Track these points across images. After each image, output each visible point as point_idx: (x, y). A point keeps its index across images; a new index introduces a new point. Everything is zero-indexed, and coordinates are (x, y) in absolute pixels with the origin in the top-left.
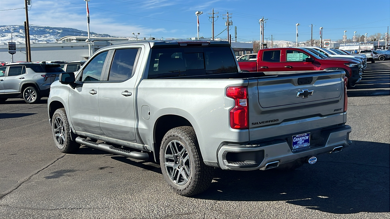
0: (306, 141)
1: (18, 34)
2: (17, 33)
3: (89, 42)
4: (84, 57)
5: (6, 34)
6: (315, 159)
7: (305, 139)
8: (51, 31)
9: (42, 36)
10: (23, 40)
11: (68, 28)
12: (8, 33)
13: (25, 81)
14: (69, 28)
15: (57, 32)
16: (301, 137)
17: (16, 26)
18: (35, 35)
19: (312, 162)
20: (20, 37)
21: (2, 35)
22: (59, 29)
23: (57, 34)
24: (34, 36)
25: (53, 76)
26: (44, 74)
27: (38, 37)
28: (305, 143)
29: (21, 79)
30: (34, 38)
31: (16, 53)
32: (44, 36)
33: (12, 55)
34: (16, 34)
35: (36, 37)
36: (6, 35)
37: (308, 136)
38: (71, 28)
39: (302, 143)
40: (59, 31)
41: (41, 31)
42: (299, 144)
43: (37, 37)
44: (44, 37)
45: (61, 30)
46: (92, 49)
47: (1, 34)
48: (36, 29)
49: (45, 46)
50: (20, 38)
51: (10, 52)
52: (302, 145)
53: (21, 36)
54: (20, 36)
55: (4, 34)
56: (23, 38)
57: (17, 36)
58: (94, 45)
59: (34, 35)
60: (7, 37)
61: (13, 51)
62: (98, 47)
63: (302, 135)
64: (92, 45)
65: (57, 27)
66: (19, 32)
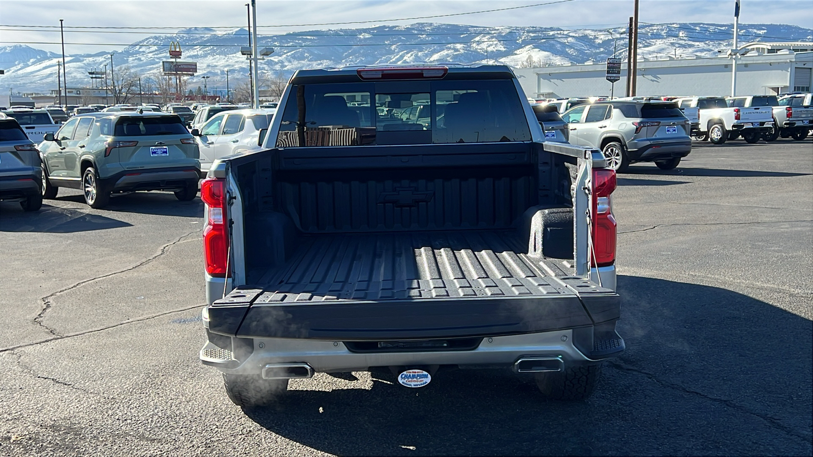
1: (674, 41)
2: (674, 39)
3: (734, 57)
4: (770, 88)
5: (652, 41)
6: (426, 376)
8: (742, 31)
9: (721, 44)
10: (685, 52)
11: (778, 24)
12: (657, 39)
13: (607, 132)
14: (782, 24)
15: (755, 33)
17: (674, 24)
18: (709, 42)
19: (413, 384)
20: (679, 47)
21: (646, 44)
22: (759, 27)
23: (754, 39)
24: (706, 44)
25: (653, 124)
26: (638, 120)
27: (713, 46)
29: (601, 128)
30: (706, 47)
31: (619, 80)
32: (727, 43)
33: (613, 83)
34: (672, 40)
35: (709, 45)
36: (652, 43)
38: (786, 25)
40: (759, 32)
41: (722, 32)
43: (711, 46)
44: (726, 45)
45: (764, 29)
46: (789, 70)
47: (644, 41)
48: (711, 29)
49: (692, 64)
50: (679, 49)
51: (609, 78)
53: (681, 44)
54: (679, 44)
55: (648, 41)
56: (684, 49)
57: (672, 44)
58: (794, 60)
59: (707, 42)
60: (654, 46)
61: (614, 75)
62: (804, 65)
64: (791, 62)
65: (756, 24)
66: (677, 36)
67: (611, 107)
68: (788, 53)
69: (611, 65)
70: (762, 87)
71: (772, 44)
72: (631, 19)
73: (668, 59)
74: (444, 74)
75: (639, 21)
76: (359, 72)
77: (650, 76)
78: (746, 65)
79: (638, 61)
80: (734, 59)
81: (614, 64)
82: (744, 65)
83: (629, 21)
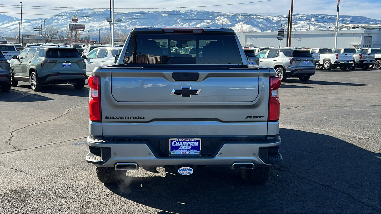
0: (193, 148)
1: (309, 22)
3: (336, 30)
4: (353, 45)
5: (299, 22)
6: (191, 170)
7: (192, 145)
8: (341, 19)
9: (331, 24)
10: (314, 27)
11: (357, 16)
12: (301, 21)
13: (277, 63)
14: (359, 16)
15: (346, 20)
16: (185, 142)
17: (309, 14)
18: (325, 23)
19: (185, 173)
20: (311, 25)
21: (296, 23)
22: (348, 17)
23: (346, 22)
24: (324, 24)
25: (298, 60)
26: (291, 58)
27: (327, 25)
28: (193, 150)
29: (274, 61)
30: (324, 25)
31: (283, 39)
32: (333, 24)
33: (280, 40)
34: (308, 22)
35: (325, 25)
36: (298, 23)
37: (198, 143)
38: (361, 16)
39: (188, 149)
40: (348, 19)
41: (331, 19)
42: (183, 149)
43: (326, 25)
44: (333, 25)
45: (351, 18)
46: (362, 37)
47: (295, 21)
48: (326, 17)
49: (317, 33)
50: (311, 26)
51: (279, 38)
52: (188, 151)
53: (312, 24)
54: (311, 23)
55: (297, 22)
56: (314, 26)
57: (308, 24)
58: (364, 33)
59: (324, 23)
60: (300, 24)
61: (281, 37)
62: (368, 35)
63: (188, 140)
64: (362, 33)
65: (347, 15)
66: (310, 20)
67: (279, 51)
68: (361, 29)
69: (279, 32)
70: (349, 44)
71: (354, 25)
72: (289, 11)
73: (306, 30)
74: (203, 32)
75: (293, 12)
76: (163, 29)
77: (298, 38)
78: (342, 34)
79: (292, 31)
80: (337, 31)
81: (281, 32)
82: (341, 34)
83: (288, 12)
